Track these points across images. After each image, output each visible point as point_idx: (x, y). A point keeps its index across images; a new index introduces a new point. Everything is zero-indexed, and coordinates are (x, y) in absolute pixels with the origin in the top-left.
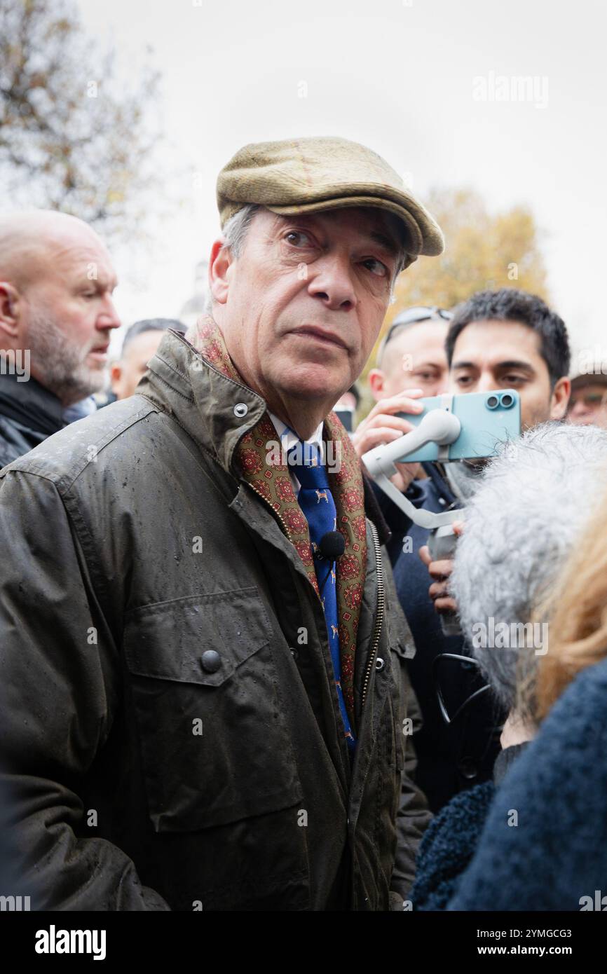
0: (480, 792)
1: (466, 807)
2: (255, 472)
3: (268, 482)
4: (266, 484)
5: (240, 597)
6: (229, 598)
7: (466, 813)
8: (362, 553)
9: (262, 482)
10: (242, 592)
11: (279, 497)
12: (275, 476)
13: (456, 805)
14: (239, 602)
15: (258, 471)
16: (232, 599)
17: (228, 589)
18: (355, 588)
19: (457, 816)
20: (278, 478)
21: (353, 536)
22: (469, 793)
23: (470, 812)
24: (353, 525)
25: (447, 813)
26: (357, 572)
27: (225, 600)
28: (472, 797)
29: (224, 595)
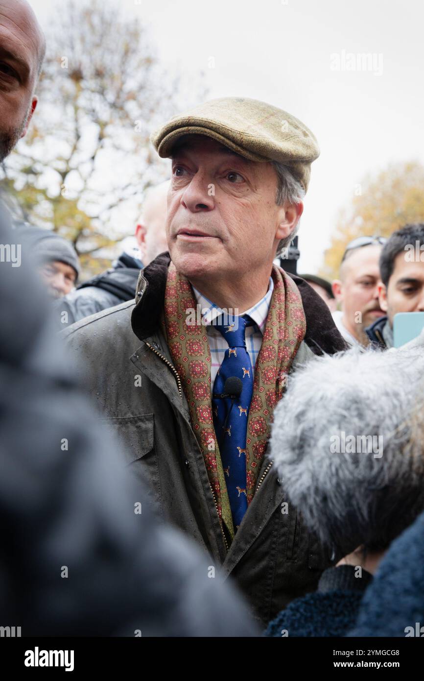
0: (312, 598)
1: (302, 610)
2: (174, 336)
3: (181, 342)
4: (180, 344)
5: (142, 421)
6: (134, 421)
7: (302, 615)
8: (266, 394)
9: (177, 343)
10: (143, 417)
11: (188, 353)
12: (187, 339)
13: (292, 609)
14: (140, 424)
15: (176, 336)
16: (136, 422)
17: (136, 415)
18: (256, 420)
19: (294, 618)
20: (189, 340)
21: (261, 381)
22: (303, 599)
23: (305, 614)
24: (262, 373)
25: (284, 615)
26: (259, 408)
27: (131, 422)
28: (306, 603)
29: (131, 419)
